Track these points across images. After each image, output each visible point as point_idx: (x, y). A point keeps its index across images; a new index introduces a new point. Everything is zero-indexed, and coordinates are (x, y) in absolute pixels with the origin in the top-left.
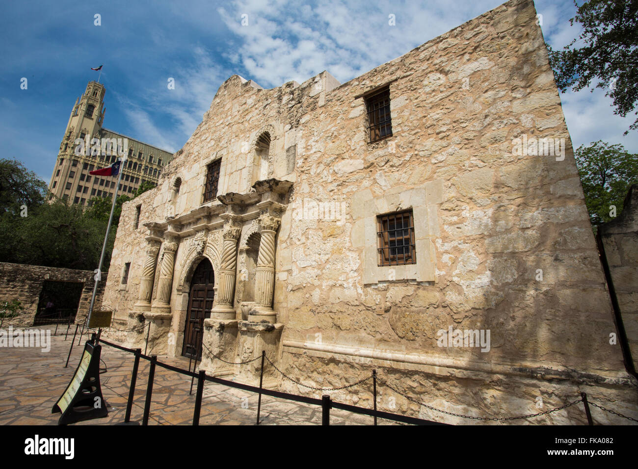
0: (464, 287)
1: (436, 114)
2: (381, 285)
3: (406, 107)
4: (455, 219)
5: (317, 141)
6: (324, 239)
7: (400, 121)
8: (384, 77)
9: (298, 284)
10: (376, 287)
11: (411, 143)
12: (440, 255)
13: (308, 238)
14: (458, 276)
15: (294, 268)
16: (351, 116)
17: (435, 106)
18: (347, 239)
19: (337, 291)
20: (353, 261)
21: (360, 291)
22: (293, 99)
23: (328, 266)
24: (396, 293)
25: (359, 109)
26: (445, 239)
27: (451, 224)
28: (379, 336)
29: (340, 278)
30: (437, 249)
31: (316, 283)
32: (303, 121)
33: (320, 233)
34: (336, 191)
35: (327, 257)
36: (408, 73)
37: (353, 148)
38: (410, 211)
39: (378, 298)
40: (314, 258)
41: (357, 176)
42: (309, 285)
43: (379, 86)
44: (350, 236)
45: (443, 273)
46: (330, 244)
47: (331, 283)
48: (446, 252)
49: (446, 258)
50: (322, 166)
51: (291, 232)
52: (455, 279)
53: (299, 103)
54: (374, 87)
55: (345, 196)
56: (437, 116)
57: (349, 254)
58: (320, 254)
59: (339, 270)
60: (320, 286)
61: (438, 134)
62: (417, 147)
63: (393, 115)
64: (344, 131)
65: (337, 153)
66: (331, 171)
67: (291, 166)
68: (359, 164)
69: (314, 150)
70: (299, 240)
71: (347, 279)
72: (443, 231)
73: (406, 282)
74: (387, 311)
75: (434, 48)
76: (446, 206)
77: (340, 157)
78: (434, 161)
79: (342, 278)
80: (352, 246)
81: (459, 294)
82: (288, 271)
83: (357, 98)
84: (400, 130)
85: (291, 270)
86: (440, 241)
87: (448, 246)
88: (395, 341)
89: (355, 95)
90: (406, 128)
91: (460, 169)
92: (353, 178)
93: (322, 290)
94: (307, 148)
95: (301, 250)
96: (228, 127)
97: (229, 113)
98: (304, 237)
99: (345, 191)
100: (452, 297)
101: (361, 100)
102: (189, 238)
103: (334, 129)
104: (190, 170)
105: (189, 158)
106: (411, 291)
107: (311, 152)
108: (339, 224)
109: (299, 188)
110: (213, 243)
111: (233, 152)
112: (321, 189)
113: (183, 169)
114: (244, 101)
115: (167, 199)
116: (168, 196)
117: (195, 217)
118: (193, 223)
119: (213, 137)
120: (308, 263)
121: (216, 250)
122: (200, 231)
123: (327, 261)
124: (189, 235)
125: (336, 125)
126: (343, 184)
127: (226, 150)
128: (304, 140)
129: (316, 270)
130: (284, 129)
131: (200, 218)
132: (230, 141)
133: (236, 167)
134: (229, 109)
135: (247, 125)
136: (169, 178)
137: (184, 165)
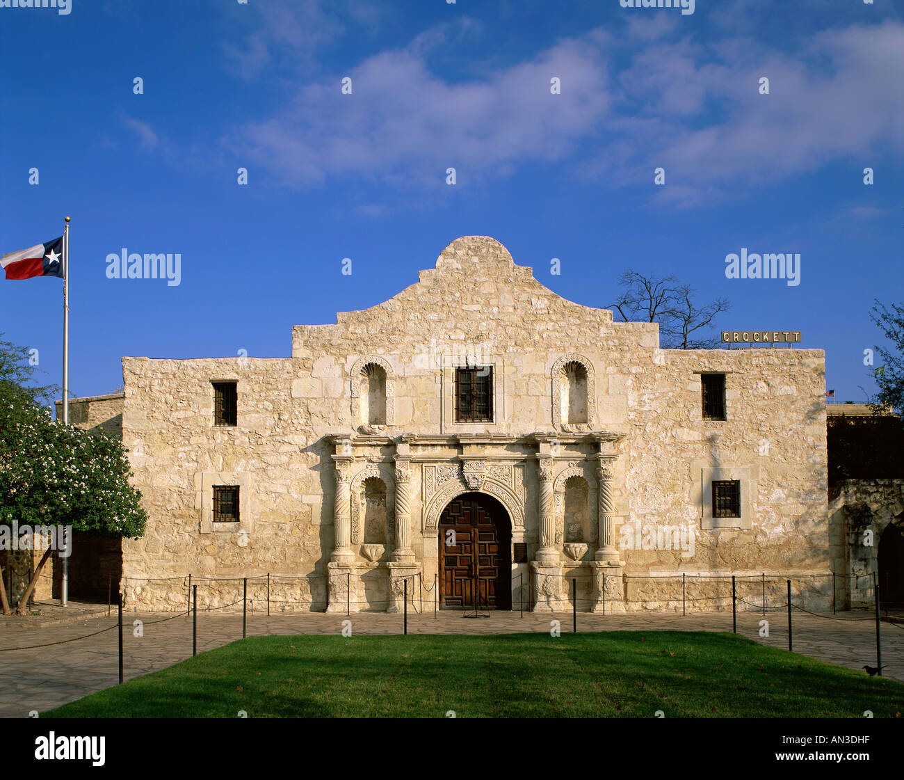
0: (767, 533)
2: (715, 530)
3: (738, 400)
5: (652, 400)
6: (665, 492)
7: (733, 410)
8: (721, 364)
10: (711, 531)
12: (755, 513)
13: (646, 490)
14: (765, 526)
15: (632, 514)
16: (689, 388)
18: (687, 495)
20: (692, 513)
21: (698, 534)
24: (725, 536)
25: (697, 386)
26: (759, 504)
27: (763, 495)
28: (712, 564)
29: (680, 524)
30: (753, 510)
32: (633, 370)
33: (659, 486)
34: (674, 453)
35: (667, 507)
36: (741, 371)
37: (691, 420)
38: (738, 482)
39: (713, 539)
40: (653, 508)
41: (695, 446)
43: (716, 371)
44: (689, 493)
45: (756, 524)
46: (670, 498)
48: (759, 512)
49: (758, 516)
50: (658, 427)
51: (625, 482)
52: (763, 528)
53: (626, 346)
54: (712, 370)
55: (684, 460)
57: (689, 507)
58: (660, 505)
59: (679, 518)
63: (728, 403)
64: (682, 400)
65: (675, 419)
66: (669, 434)
67: (621, 415)
68: (696, 436)
69: (648, 408)
70: (636, 490)
72: (758, 498)
73: (732, 529)
74: (718, 547)
77: (677, 424)
78: (755, 450)
80: (690, 501)
81: (765, 537)
82: (624, 517)
83: (695, 373)
84: (732, 417)
85: (629, 516)
86: (756, 504)
87: (761, 508)
88: (724, 565)
89: (694, 369)
90: (737, 419)
91: (771, 461)
92: (691, 447)
94: (641, 403)
95: (639, 499)
96: (494, 324)
97: (493, 302)
98: (641, 489)
99: (683, 455)
100: (760, 538)
101: (699, 376)
102: (436, 465)
103: (671, 394)
104: (406, 360)
105: (397, 338)
106: (735, 535)
107: (645, 409)
108: (678, 482)
109: (631, 441)
110: (497, 478)
111: (516, 367)
112: (659, 448)
113: (381, 351)
114: (524, 297)
115: (343, 393)
116: (344, 388)
117: (461, 442)
118: (441, 445)
119: (459, 325)
120: (647, 511)
121: (505, 488)
122: (474, 460)
123: (668, 510)
124: (436, 462)
125: (673, 392)
126: (682, 450)
127: (500, 359)
128: (635, 393)
129: (656, 517)
130: (606, 368)
131: (470, 444)
132: (505, 348)
133: (528, 390)
134: (491, 294)
135: (537, 337)
136: (335, 354)
137: (382, 346)
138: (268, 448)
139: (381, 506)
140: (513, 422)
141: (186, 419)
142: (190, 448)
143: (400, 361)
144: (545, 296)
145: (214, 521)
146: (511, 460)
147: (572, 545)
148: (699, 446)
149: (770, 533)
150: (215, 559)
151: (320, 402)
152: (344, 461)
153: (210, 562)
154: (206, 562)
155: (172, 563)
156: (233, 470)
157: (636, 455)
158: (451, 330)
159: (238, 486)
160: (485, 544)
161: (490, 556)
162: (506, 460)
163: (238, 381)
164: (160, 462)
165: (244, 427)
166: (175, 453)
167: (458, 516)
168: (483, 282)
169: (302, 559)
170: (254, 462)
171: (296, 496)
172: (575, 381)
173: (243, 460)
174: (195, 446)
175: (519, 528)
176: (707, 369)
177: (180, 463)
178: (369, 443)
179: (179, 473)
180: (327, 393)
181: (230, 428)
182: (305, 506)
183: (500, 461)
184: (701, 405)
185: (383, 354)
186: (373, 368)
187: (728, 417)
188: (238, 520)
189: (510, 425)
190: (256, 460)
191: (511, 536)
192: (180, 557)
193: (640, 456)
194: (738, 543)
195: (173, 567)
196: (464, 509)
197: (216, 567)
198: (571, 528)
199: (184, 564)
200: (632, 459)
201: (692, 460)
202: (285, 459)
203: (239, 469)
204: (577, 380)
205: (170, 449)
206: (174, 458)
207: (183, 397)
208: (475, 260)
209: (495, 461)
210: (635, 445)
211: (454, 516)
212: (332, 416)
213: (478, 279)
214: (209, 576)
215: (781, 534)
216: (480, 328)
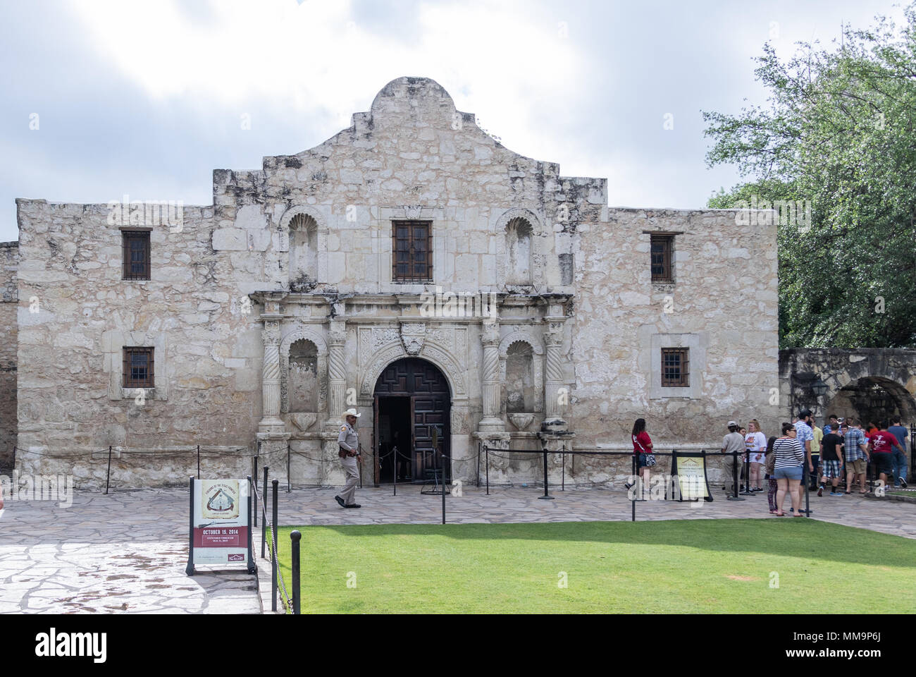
0: (717, 403)
1: (710, 280)
2: (664, 400)
3: (688, 262)
4: (715, 360)
5: (600, 261)
6: (612, 359)
7: (684, 274)
8: (671, 224)
9: (584, 397)
10: (659, 401)
11: (691, 296)
12: (705, 382)
13: (593, 357)
14: (714, 396)
15: (578, 382)
16: (638, 249)
17: (711, 272)
18: (634, 363)
19: (626, 404)
20: (640, 381)
21: (646, 404)
22: (562, 192)
23: (616, 383)
24: (673, 407)
25: (645, 246)
26: (709, 372)
27: (713, 363)
28: (660, 435)
29: (628, 394)
30: (703, 378)
31: (604, 396)
32: (580, 228)
33: (607, 353)
34: (622, 318)
35: (614, 375)
36: (692, 232)
37: (640, 282)
38: (687, 349)
39: (660, 409)
40: (600, 376)
41: (644, 311)
42: (596, 398)
43: (666, 231)
44: (637, 361)
45: (706, 394)
46: (617, 365)
47: (619, 397)
48: (709, 381)
49: (708, 385)
50: (606, 290)
51: (572, 348)
52: (712, 398)
53: (573, 202)
54: (662, 230)
55: (632, 326)
56: (712, 282)
57: (637, 375)
58: (606, 373)
59: (627, 387)
60: (608, 400)
61: (710, 296)
62: (695, 301)
63: (676, 266)
64: (631, 261)
65: (624, 282)
66: (617, 297)
67: (567, 276)
68: (644, 299)
69: (595, 269)
70: (582, 356)
71: (635, 395)
72: (708, 367)
73: (682, 399)
74: (667, 418)
75: (714, 220)
76: (710, 350)
77: (626, 287)
78: (705, 316)
79: (629, 394)
80: (639, 369)
81: (715, 407)
82: (570, 385)
83: (645, 232)
84: (683, 281)
85: (575, 384)
86: (706, 373)
87: (709, 377)
88: (672, 437)
89: (644, 228)
90: (688, 283)
91: (722, 327)
92: (640, 311)
93: (610, 402)
94: (587, 263)
95: (586, 367)
96: (434, 173)
97: (433, 150)
98: (587, 355)
99: (631, 320)
100: (710, 409)
101: (649, 236)
102: (372, 327)
103: (619, 254)
104: (338, 211)
105: (329, 186)
106: (684, 405)
107: (593, 270)
108: (626, 349)
109: (578, 305)
110: (438, 343)
111: (457, 222)
112: (606, 312)
113: (311, 200)
114: (467, 146)
115: (270, 245)
116: (271, 240)
117: (400, 302)
118: (378, 306)
119: (397, 175)
120: (594, 379)
121: (446, 352)
122: (414, 323)
123: (615, 379)
124: (372, 324)
125: (621, 252)
126: (630, 314)
127: (441, 213)
128: (583, 253)
129: (603, 386)
130: (552, 226)
131: (409, 306)
132: (446, 201)
133: (469, 247)
134: (430, 141)
135: (480, 190)
136: (261, 203)
137: (313, 195)
138: (187, 305)
139: (310, 371)
140: (454, 281)
141: (92, 271)
142: (97, 304)
143: (333, 212)
144: (488, 145)
145: (125, 386)
146: (452, 323)
147: (516, 415)
148: (646, 311)
149: (720, 403)
150: (126, 429)
151: (245, 256)
152: (274, 322)
153: (120, 432)
154: (116, 433)
155: (77, 434)
156: (146, 328)
157: (582, 319)
158: (388, 179)
159: (152, 348)
160: (422, 414)
161: (427, 427)
162: (447, 323)
163: (152, 229)
164: (62, 319)
165: (158, 281)
166: (80, 310)
167: (393, 383)
168: (422, 128)
169: (225, 429)
170: (171, 322)
171: (218, 359)
172: (518, 239)
173: (158, 319)
174: (102, 302)
175: (459, 397)
176: (657, 229)
177: (86, 321)
178: (300, 302)
179: (84, 332)
180: (253, 245)
181: (143, 282)
182: (227, 371)
183: (440, 324)
184: (650, 267)
185: (315, 204)
186: (302, 219)
187: (678, 280)
188: (152, 385)
189: (451, 284)
190: (173, 319)
191: (450, 405)
192: (86, 427)
193: (587, 321)
194: (687, 414)
195: (78, 438)
196: (399, 376)
197: (127, 437)
198: (511, 397)
199: (90, 435)
200: (578, 323)
201: (641, 325)
202: (205, 318)
203: (153, 328)
204: (519, 238)
205: (74, 305)
206: (79, 315)
207: (87, 245)
208: (415, 103)
209: (435, 323)
210: (582, 309)
211: (388, 383)
212: (258, 271)
213: (417, 124)
214: (119, 448)
215: (731, 405)
216: (419, 179)
